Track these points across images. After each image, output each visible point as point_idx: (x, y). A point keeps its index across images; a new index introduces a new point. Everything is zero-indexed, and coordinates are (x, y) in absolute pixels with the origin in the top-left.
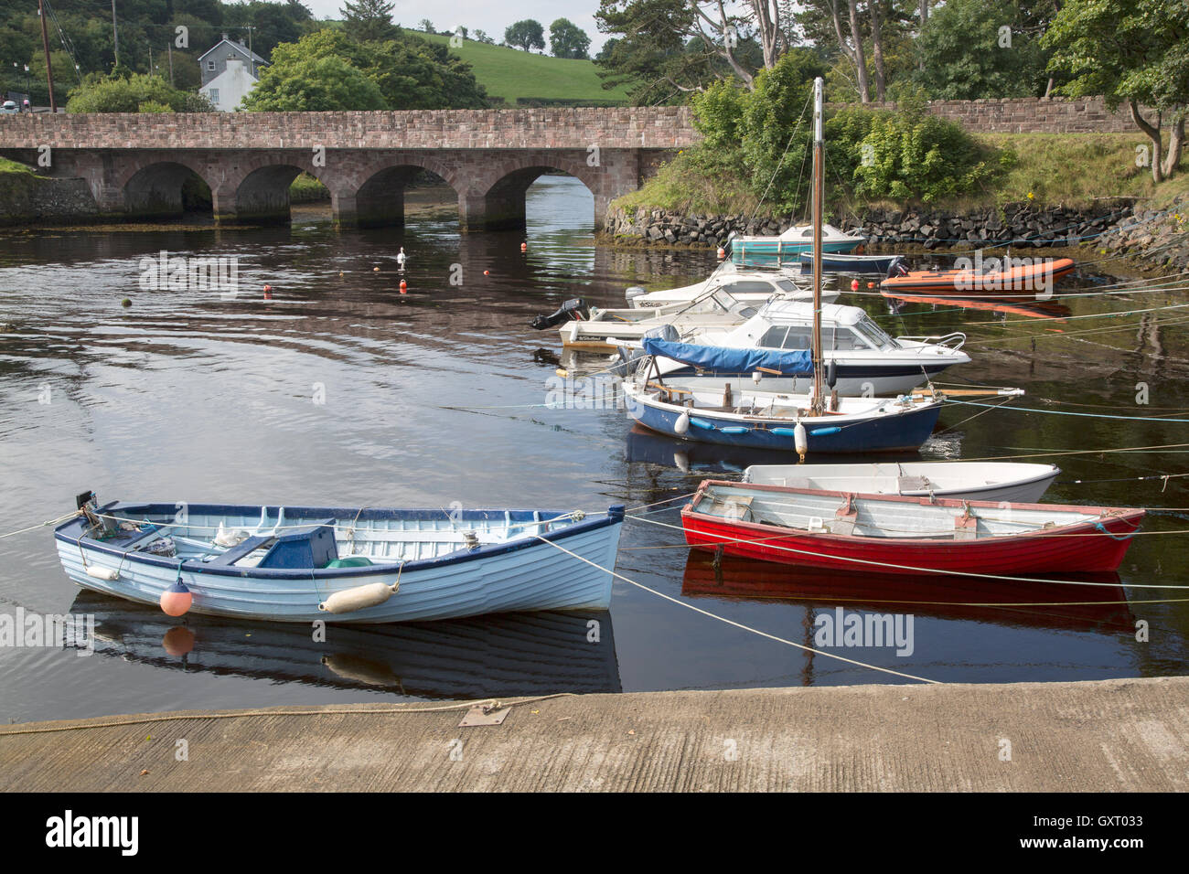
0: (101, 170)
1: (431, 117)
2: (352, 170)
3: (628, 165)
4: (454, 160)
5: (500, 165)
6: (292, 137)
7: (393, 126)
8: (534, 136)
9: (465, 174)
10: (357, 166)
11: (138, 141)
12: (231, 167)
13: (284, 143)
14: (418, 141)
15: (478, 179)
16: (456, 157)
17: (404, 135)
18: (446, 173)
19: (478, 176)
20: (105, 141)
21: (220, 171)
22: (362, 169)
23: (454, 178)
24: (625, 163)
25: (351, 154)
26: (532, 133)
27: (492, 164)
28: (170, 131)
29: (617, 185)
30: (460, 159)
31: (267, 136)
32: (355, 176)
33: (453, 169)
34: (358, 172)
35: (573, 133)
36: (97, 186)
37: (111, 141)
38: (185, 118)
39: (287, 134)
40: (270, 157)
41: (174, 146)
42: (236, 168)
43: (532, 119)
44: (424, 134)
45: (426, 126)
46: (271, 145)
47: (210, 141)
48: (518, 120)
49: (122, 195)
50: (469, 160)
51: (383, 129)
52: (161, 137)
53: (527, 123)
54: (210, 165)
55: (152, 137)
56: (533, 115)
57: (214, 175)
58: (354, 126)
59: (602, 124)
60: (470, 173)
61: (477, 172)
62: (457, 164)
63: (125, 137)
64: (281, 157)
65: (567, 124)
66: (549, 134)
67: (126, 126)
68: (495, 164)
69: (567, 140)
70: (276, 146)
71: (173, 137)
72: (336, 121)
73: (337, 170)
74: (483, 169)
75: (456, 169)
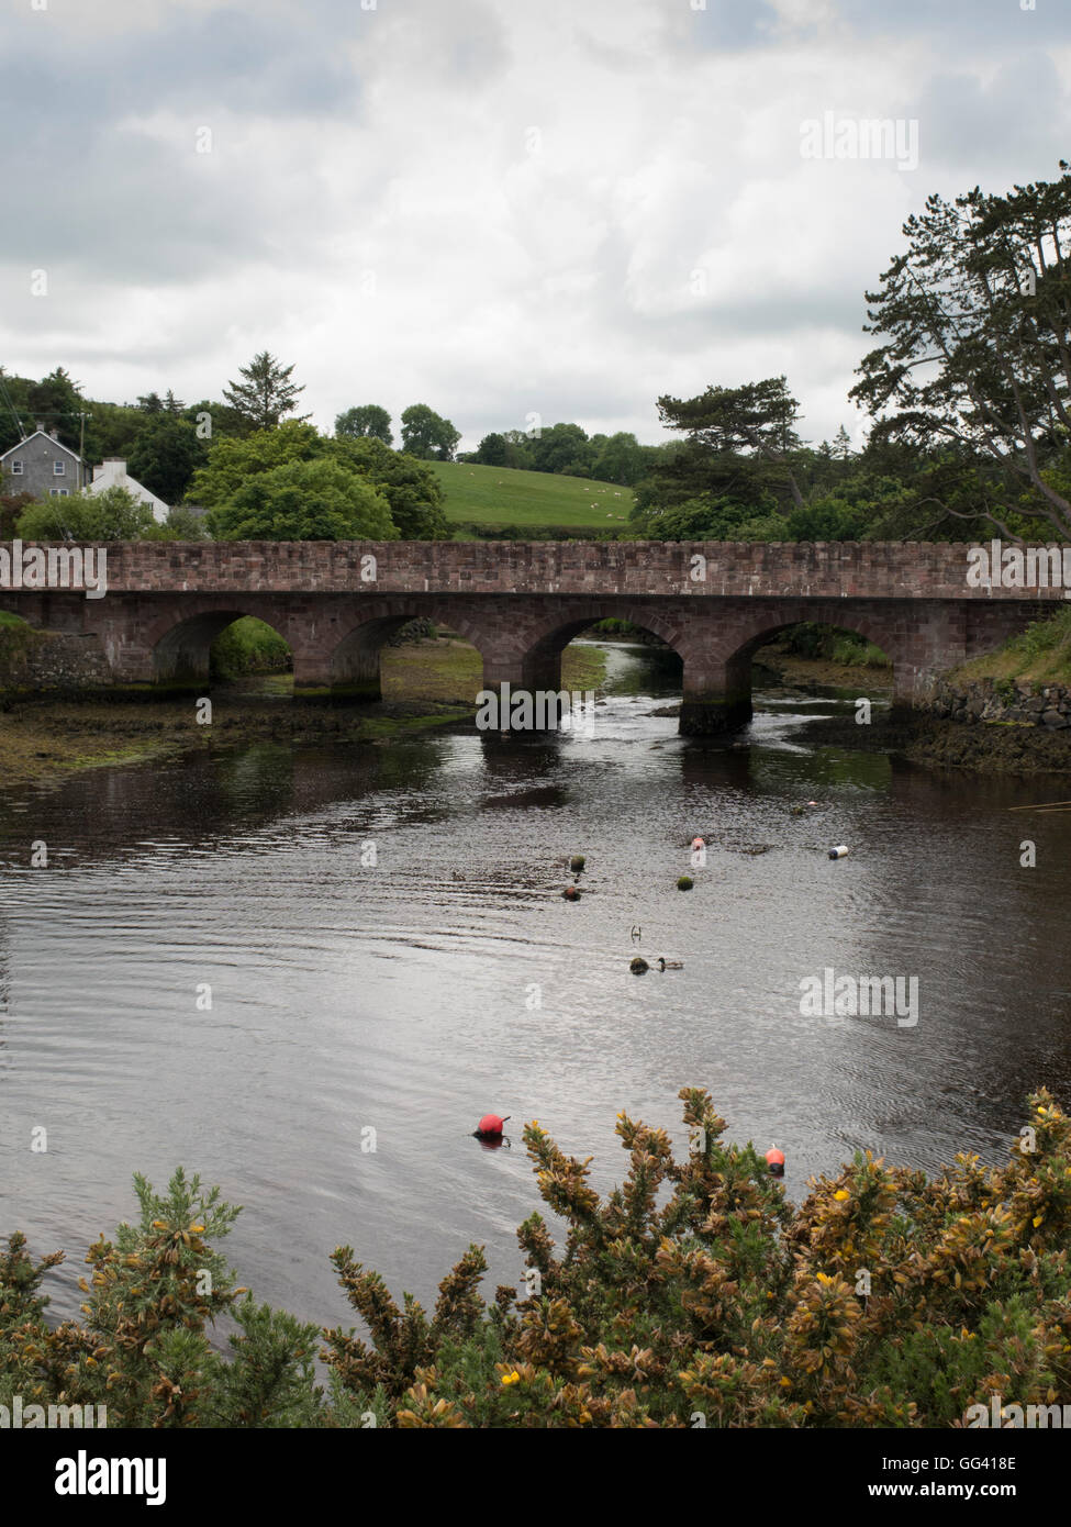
0: (124, 623)
1: (663, 550)
2: (518, 624)
3: (951, 623)
4: (679, 611)
5: (751, 620)
6: (444, 576)
7: (605, 562)
8: (824, 580)
9: (694, 632)
10: (526, 619)
11: (199, 581)
13: (430, 585)
14: (643, 585)
15: (715, 640)
16: (682, 608)
17: (620, 575)
18: (665, 630)
19: (714, 635)
20: (147, 582)
21: (308, 624)
22: (534, 623)
23: (678, 638)
24: (947, 620)
25: (518, 601)
26: (821, 575)
27: (738, 619)
28: (250, 566)
29: (935, 650)
30: (689, 610)
31: (405, 575)
32: (522, 632)
33: (677, 625)
34: (526, 628)
35: (882, 575)
36: (116, 645)
37: (157, 582)
38: (276, 550)
39: (435, 572)
41: (257, 587)
42: (333, 620)
43: (822, 556)
44: (651, 576)
45: (655, 564)
46: (409, 588)
47: (314, 582)
48: (798, 557)
49: (150, 658)
50: (703, 612)
51: (589, 566)
52: (236, 575)
53: (814, 564)
54: (293, 615)
55: (222, 575)
56: (823, 550)
57: (297, 630)
58: (543, 561)
59: (927, 565)
60: (703, 631)
61: (715, 629)
62: (682, 617)
63: (178, 577)
64: (407, 605)
65: (874, 564)
66: (846, 577)
67: (182, 560)
68: (743, 618)
69: (873, 587)
70: (418, 590)
71: (255, 575)
72: (514, 554)
73: (494, 625)
74: (724, 626)
75: (681, 624)
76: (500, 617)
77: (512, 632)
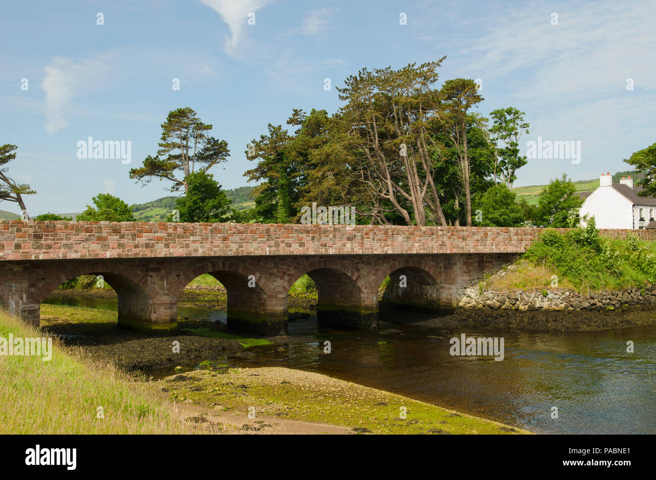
2: (285, 273)
3: (464, 265)
4: (358, 263)
9: (365, 274)
10: (288, 270)
12: (174, 274)
15: (374, 277)
16: (360, 261)
18: (353, 274)
19: (375, 274)
21: (162, 279)
22: (293, 272)
23: (358, 277)
24: (462, 263)
25: (284, 260)
27: (382, 266)
29: (459, 278)
30: (363, 262)
32: (287, 278)
33: (358, 270)
34: (289, 275)
40: (213, 265)
50: (369, 263)
54: (151, 274)
60: (369, 273)
61: (374, 272)
62: (360, 266)
73: (271, 274)
74: (377, 270)
75: (360, 270)
76: (276, 270)
77: (282, 278)
